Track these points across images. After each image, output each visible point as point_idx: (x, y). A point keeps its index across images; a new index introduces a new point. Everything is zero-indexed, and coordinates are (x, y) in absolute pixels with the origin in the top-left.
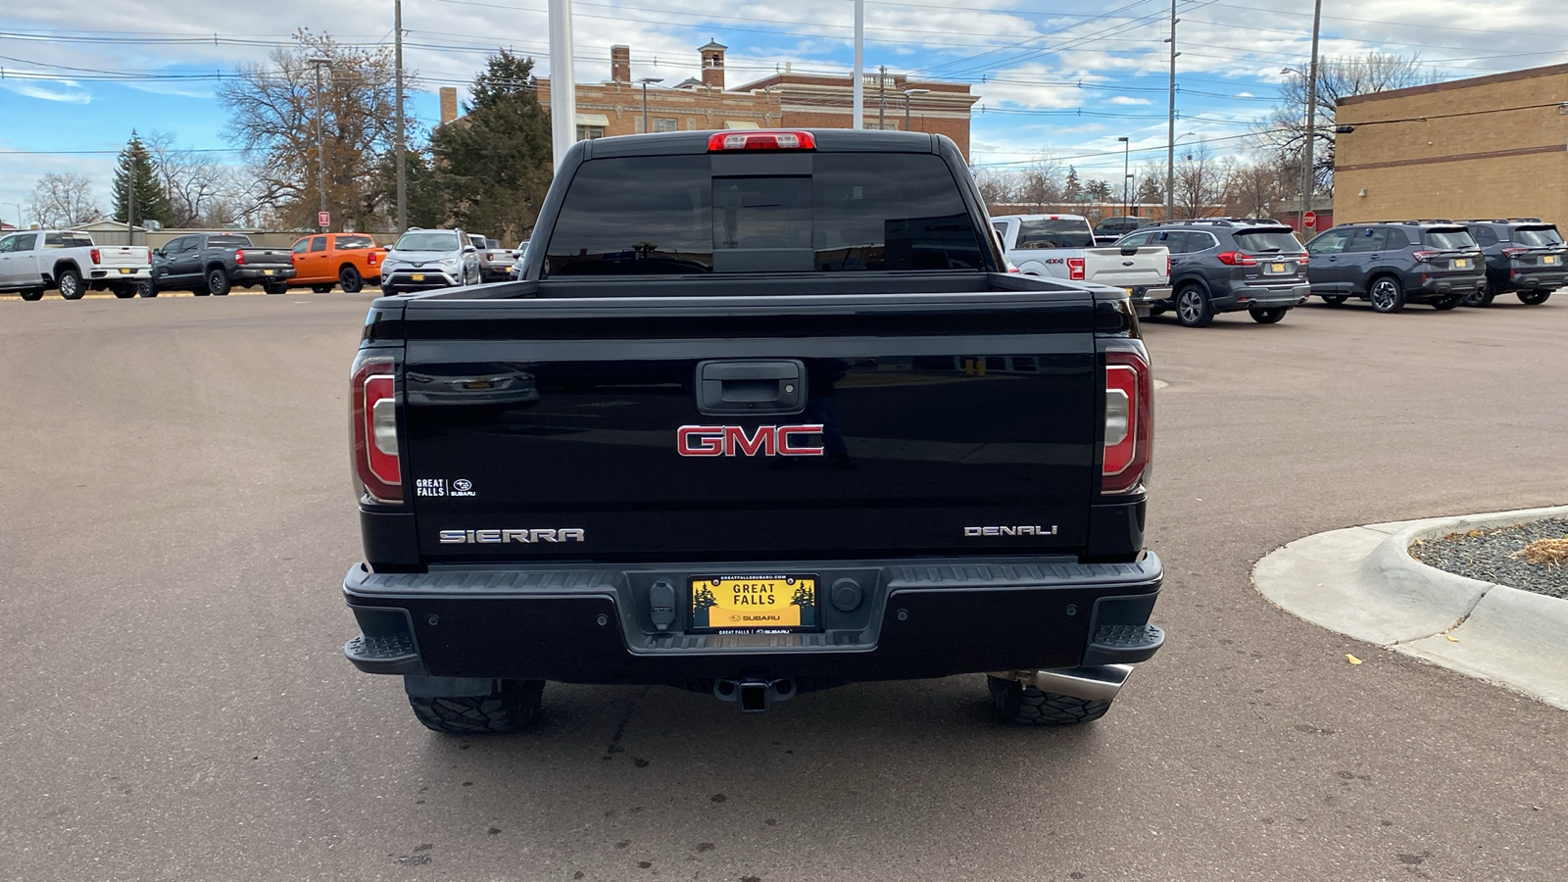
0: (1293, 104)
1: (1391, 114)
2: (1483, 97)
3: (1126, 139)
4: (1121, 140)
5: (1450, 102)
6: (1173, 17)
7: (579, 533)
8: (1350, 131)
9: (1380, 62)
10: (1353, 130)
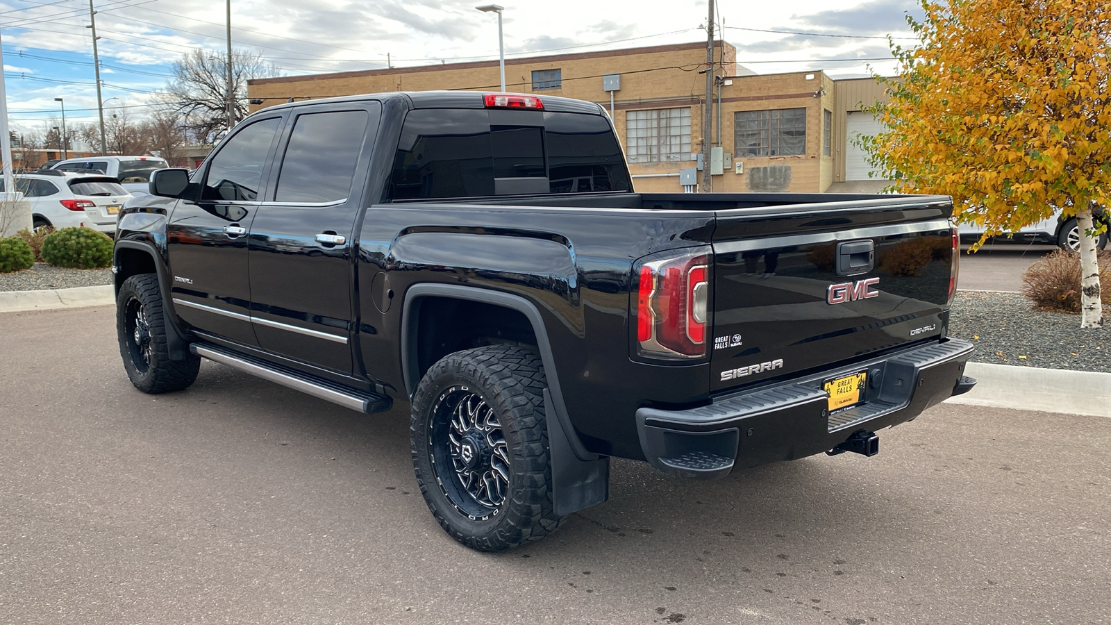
0: (181, 81)
1: (285, 93)
2: (343, 86)
3: (60, 100)
4: (57, 100)
5: (323, 87)
6: (92, 9)
7: (780, 362)
8: (259, 103)
9: (238, 56)
10: (262, 102)
